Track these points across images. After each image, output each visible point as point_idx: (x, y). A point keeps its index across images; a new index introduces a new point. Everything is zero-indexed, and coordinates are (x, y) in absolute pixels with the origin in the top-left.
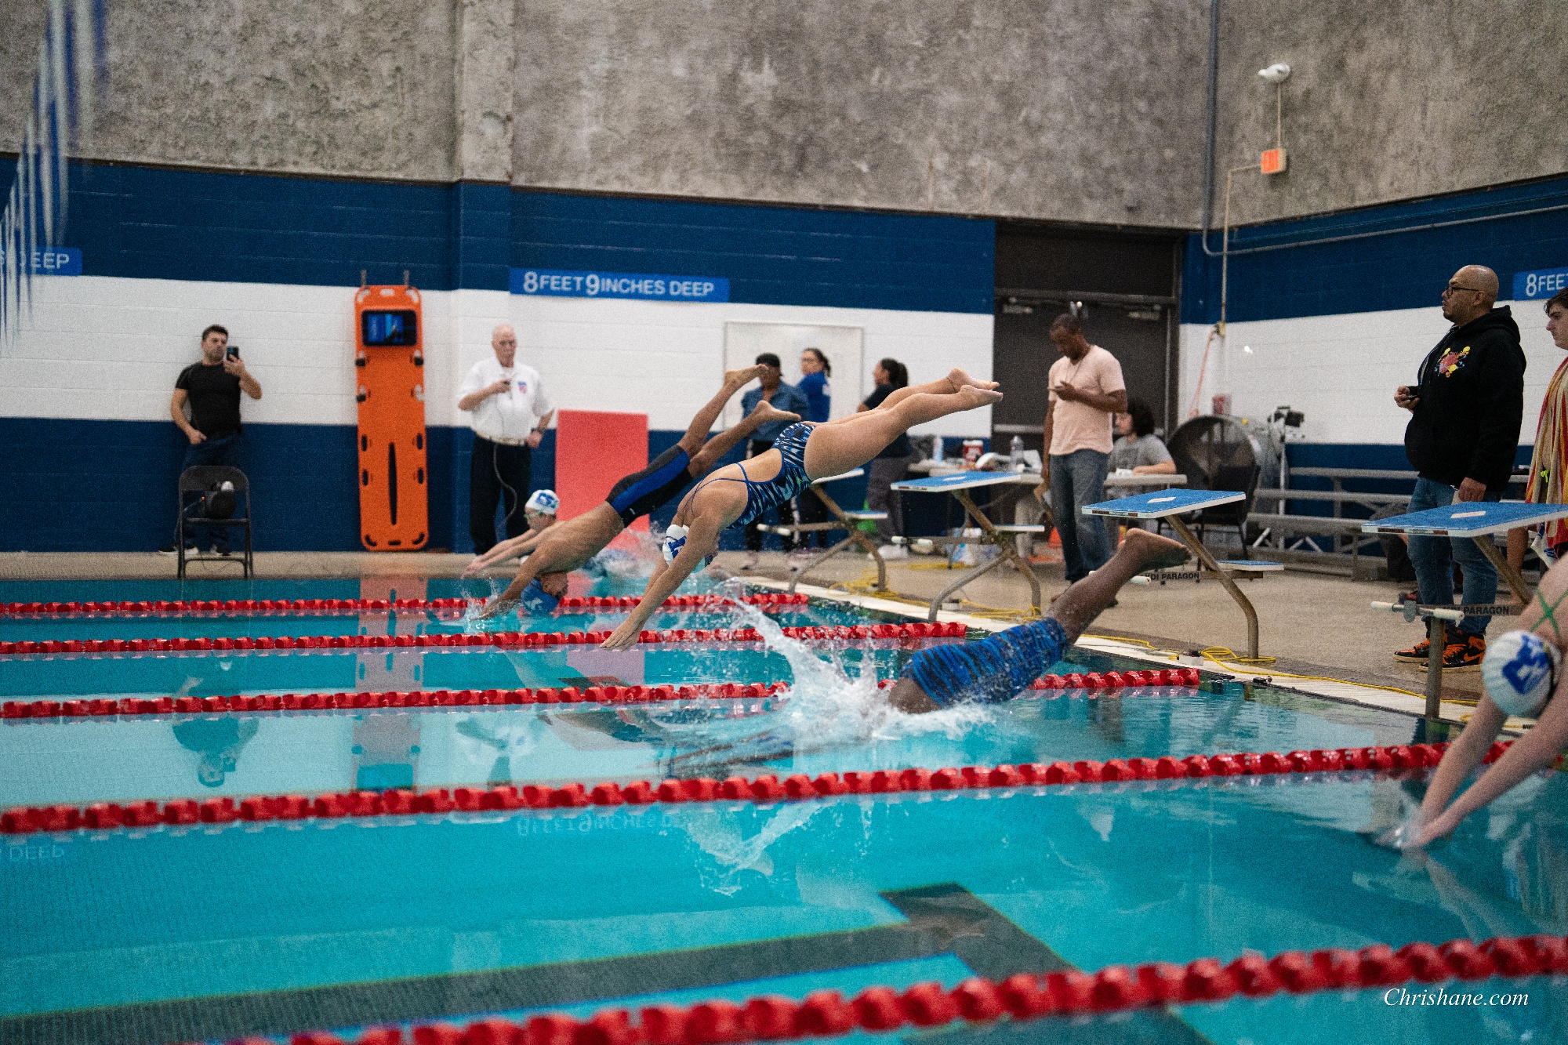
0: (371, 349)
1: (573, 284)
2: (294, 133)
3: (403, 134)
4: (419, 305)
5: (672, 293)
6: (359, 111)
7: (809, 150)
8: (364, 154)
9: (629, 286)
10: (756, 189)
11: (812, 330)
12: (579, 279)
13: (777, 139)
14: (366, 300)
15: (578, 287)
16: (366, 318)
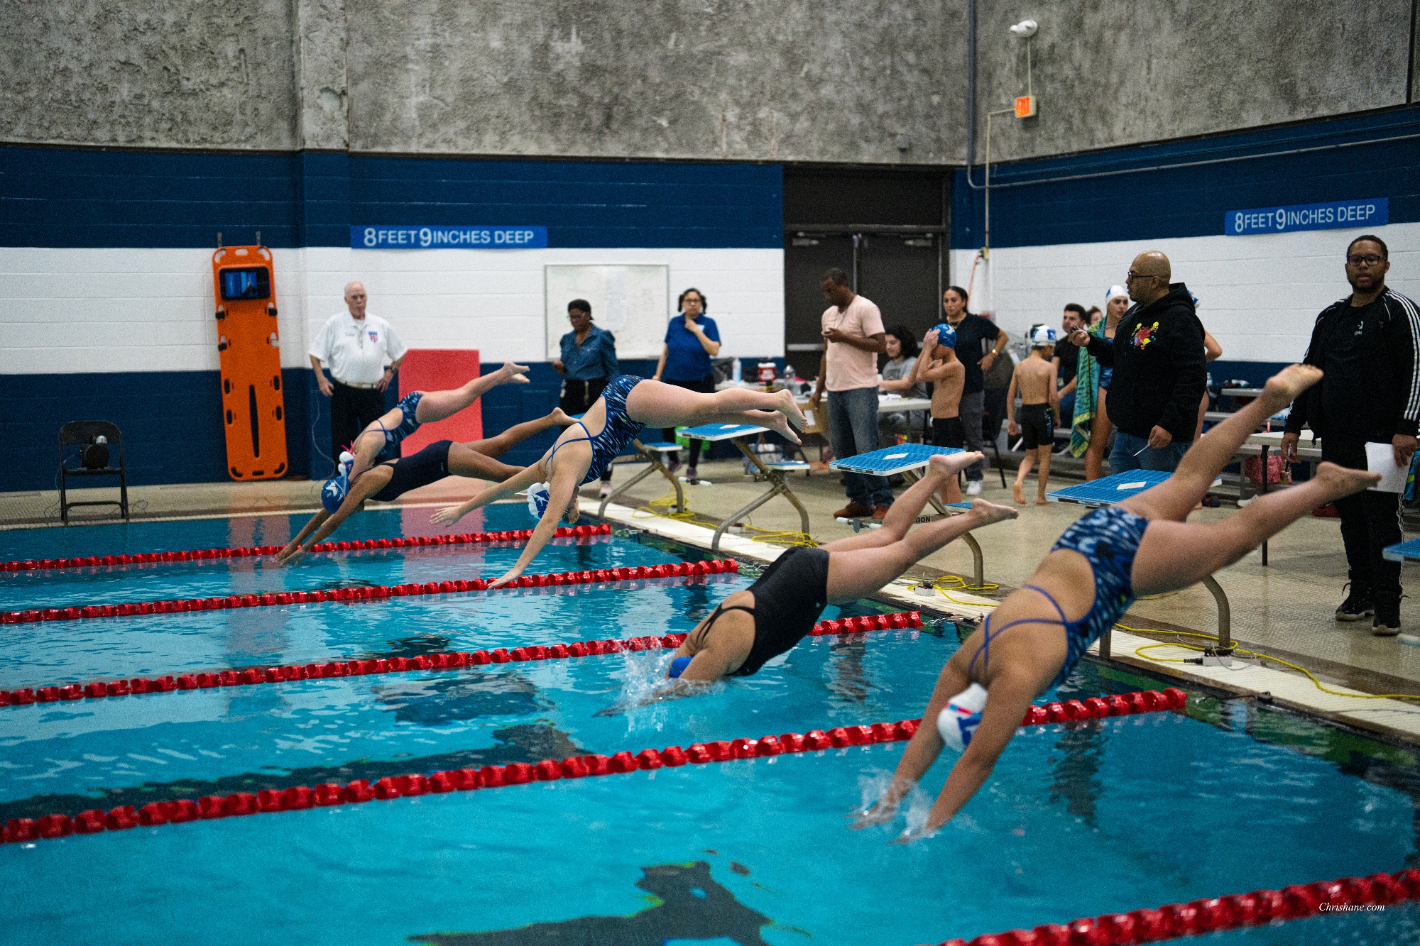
0: (229, 303)
1: (409, 237)
2: (150, 111)
3: (249, 110)
4: (270, 262)
5: (497, 241)
6: (208, 89)
7: (615, 109)
8: (215, 128)
9: (459, 237)
10: (569, 146)
11: (624, 269)
12: (413, 233)
13: (585, 100)
14: (222, 259)
15: (413, 240)
16: (223, 276)
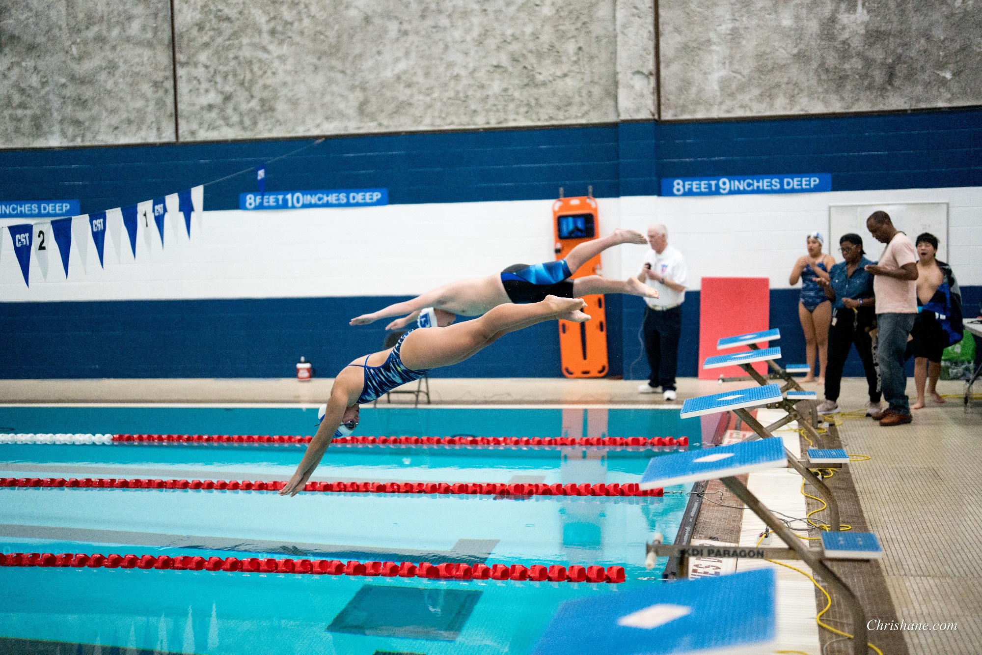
0: (565, 241)
1: (710, 186)
2: (513, 100)
3: (584, 93)
4: (596, 210)
5: (786, 187)
6: (554, 80)
7: (898, 68)
8: (559, 108)
9: (753, 185)
10: (853, 104)
12: (713, 183)
13: (868, 63)
14: (561, 208)
15: (713, 188)
16: (560, 220)
